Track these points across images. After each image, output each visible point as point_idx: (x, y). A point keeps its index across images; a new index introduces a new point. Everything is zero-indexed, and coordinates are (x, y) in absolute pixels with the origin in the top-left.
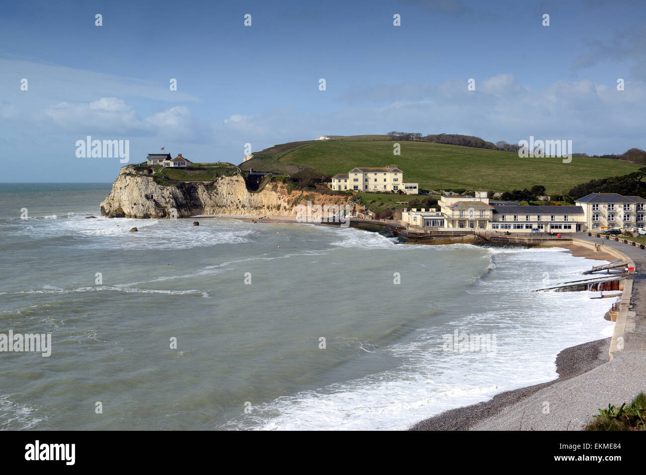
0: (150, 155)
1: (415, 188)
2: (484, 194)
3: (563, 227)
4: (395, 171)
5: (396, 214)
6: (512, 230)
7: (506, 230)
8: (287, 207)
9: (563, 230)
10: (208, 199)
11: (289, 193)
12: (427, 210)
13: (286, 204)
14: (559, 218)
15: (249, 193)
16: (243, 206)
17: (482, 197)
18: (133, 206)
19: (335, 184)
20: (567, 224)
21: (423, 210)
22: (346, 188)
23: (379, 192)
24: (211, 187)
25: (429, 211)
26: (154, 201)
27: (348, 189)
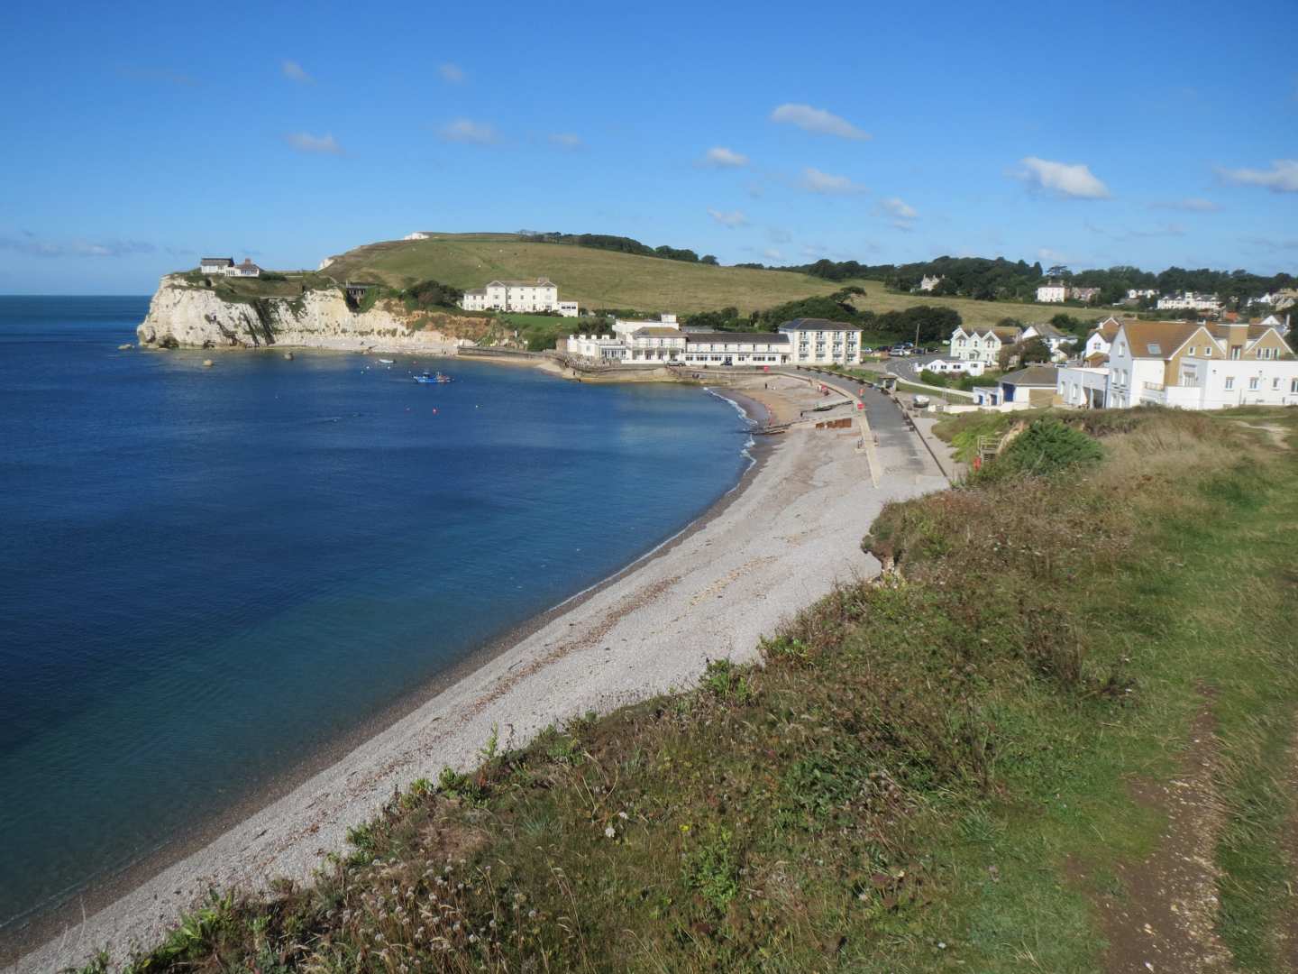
0: (205, 259)
1: (574, 308)
2: (673, 318)
3: (767, 359)
4: (548, 286)
5: (559, 343)
6: (709, 362)
7: (703, 363)
8: (407, 332)
9: (766, 363)
10: (294, 322)
11: (409, 313)
12: (599, 337)
13: (404, 329)
14: (762, 348)
15: (351, 314)
16: (344, 331)
17: (670, 321)
18: (189, 331)
19: (470, 303)
20: (772, 356)
21: (594, 337)
22: (483, 308)
23: (528, 313)
24: (296, 307)
25: (601, 338)
26: (219, 323)
27: (486, 307)
